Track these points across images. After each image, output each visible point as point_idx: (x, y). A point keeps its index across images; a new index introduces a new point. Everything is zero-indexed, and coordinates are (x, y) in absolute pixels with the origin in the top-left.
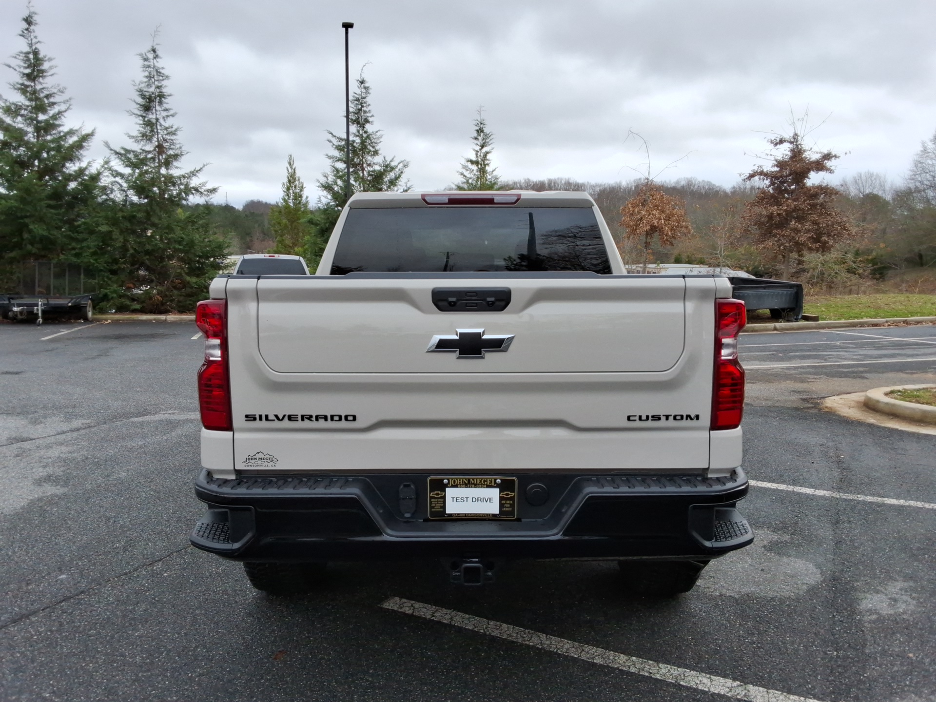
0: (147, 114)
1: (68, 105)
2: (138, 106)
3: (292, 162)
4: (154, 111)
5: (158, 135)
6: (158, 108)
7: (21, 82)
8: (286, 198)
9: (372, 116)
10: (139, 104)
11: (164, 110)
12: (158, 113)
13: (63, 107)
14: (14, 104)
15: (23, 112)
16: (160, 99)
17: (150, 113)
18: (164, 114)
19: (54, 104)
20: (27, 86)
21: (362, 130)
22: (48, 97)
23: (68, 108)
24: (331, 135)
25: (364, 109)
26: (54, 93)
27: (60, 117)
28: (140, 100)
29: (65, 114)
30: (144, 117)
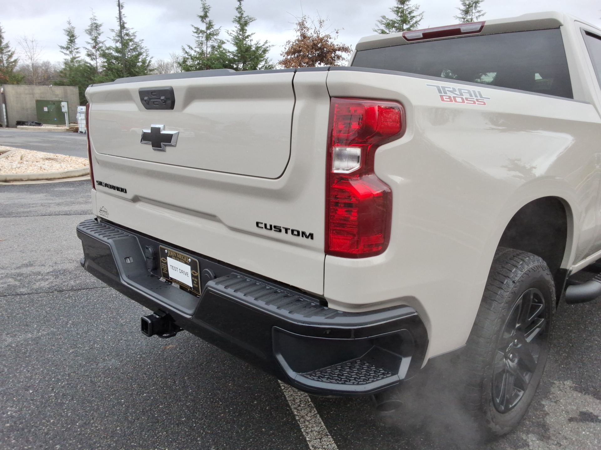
0: (466, 16)
1: (421, 17)
2: (462, 11)
4: (471, 14)
6: (474, 11)
7: (396, 6)
11: (478, 12)
12: (473, 14)
13: (418, 18)
14: (391, 20)
15: (396, 25)
16: (476, 4)
17: (468, 15)
18: (477, 14)
19: (414, 17)
20: (399, 8)
22: (410, 13)
23: (421, 18)
26: (413, 10)
27: (416, 25)
28: (463, 8)
29: (419, 23)
30: (464, 19)
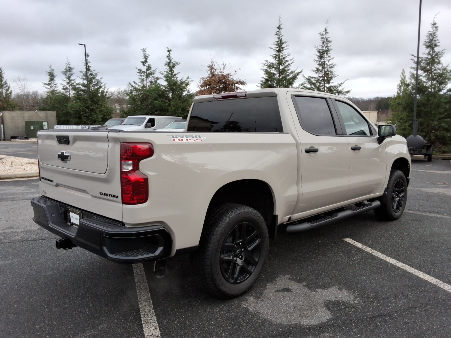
2: (318, 57)
3: (404, 73)
4: (324, 58)
5: (325, 69)
6: (326, 56)
7: (275, 54)
8: (399, 92)
9: (439, 42)
10: (318, 56)
11: (328, 57)
12: (326, 59)
13: (290, 62)
14: (272, 63)
15: (275, 66)
16: (327, 52)
17: (322, 59)
18: (328, 58)
19: (287, 61)
20: (277, 55)
21: (432, 51)
22: (284, 58)
23: (293, 62)
24: (413, 56)
25: (434, 39)
26: (286, 57)
27: (289, 66)
28: (319, 54)
29: (291, 65)
30: (320, 61)
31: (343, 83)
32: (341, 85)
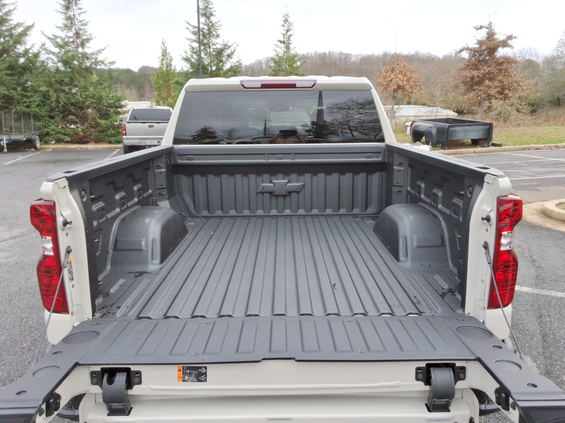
0: (67, 12)
1: (15, 6)
2: (62, 6)
3: (164, 43)
4: (72, 10)
5: (75, 26)
6: (75, 7)
8: (162, 66)
9: (215, 11)
10: (62, 5)
11: (79, 9)
12: (75, 11)
13: (12, 7)
17: (69, 11)
18: (79, 11)
19: (5, 5)
21: (209, 20)
23: (15, 8)
24: (188, 24)
25: (210, 6)
27: (10, 14)
28: (63, 3)
29: (13, 12)
30: (66, 14)
31: (104, 49)
32: (102, 52)
